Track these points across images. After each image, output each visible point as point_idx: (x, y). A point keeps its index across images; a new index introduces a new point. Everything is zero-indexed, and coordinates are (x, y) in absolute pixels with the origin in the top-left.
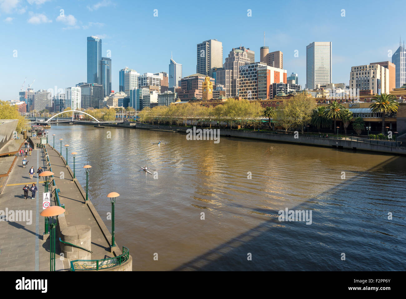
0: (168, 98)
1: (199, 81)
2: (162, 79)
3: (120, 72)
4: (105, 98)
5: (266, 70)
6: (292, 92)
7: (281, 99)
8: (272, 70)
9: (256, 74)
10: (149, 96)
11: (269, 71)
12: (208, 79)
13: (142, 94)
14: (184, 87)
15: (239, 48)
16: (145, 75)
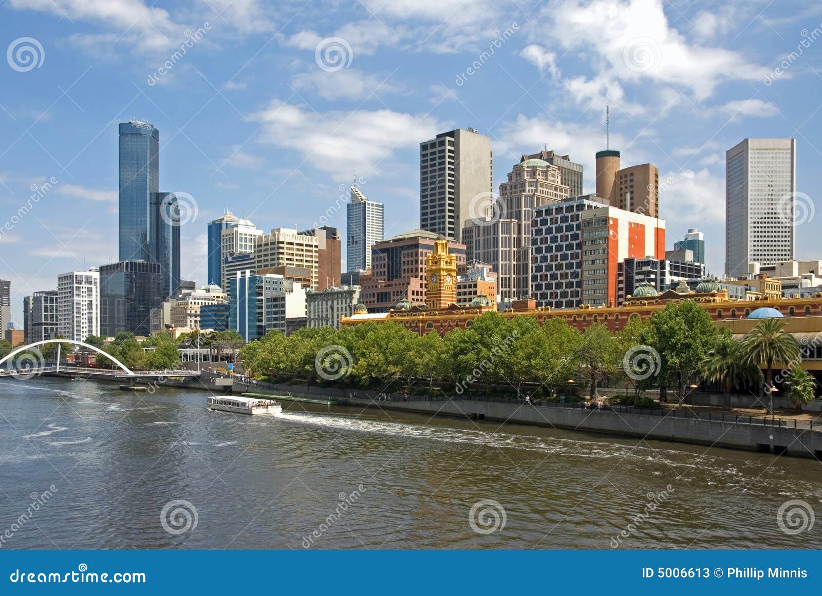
0: (335, 302)
1: (422, 253)
2: (323, 246)
3: (210, 227)
4: (165, 304)
5: (605, 220)
6: (678, 284)
7: (644, 305)
8: (623, 218)
9: (577, 232)
10: (283, 299)
11: (616, 220)
12: (442, 244)
13: (264, 291)
14: (379, 270)
15: (540, 156)
16: (273, 235)
